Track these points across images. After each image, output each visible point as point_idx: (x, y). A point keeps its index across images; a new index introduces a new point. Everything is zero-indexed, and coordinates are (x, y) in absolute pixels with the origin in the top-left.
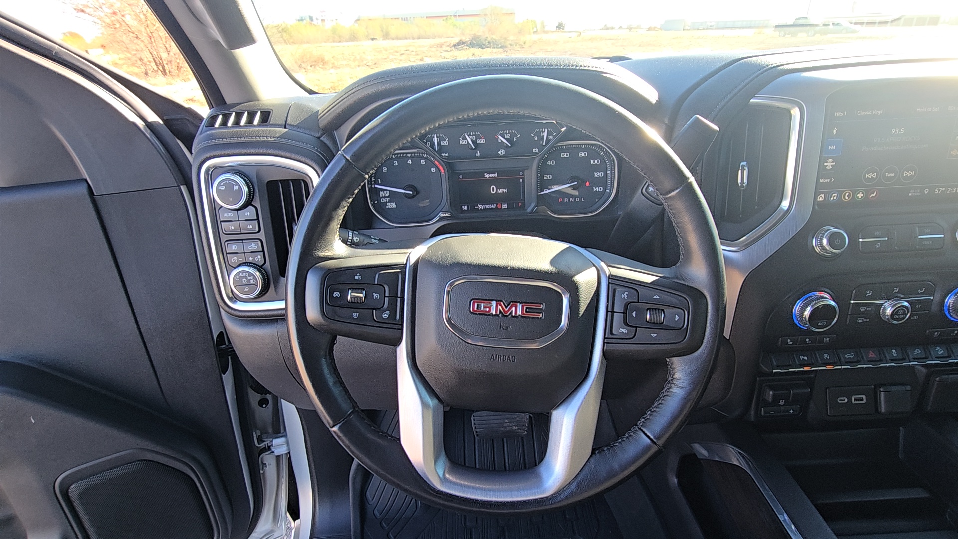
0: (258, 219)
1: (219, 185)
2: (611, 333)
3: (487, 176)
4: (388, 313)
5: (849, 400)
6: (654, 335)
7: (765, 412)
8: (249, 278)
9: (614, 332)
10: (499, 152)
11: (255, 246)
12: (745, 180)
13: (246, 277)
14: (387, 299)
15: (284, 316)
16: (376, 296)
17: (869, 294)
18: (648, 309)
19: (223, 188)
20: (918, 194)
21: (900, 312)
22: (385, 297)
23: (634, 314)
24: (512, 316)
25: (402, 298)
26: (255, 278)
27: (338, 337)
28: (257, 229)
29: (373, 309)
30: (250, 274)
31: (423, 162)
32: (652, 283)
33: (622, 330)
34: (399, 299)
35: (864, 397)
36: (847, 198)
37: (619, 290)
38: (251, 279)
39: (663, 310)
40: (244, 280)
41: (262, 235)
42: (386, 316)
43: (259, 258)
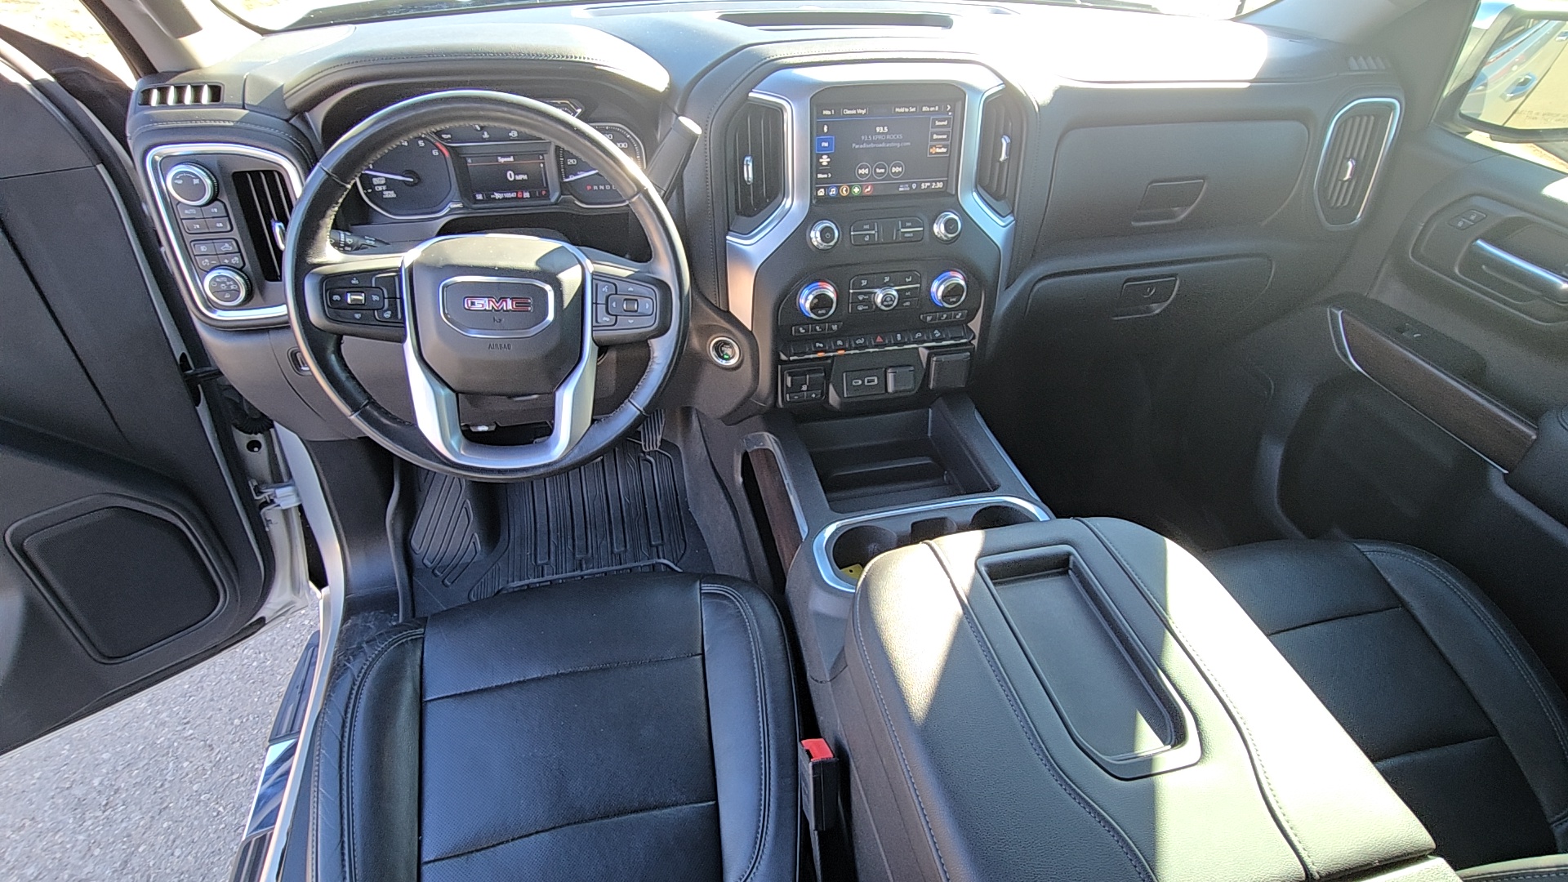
0: (228, 216)
1: (174, 178)
2: (597, 321)
3: (502, 160)
4: (390, 312)
5: (863, 382)
6: (631, 321)
7: (790, 398)
8: (228, 283)
9: (599, 320)
10: (510, 134)
11: (228, 247)
12: (751, 175)
13: (224, 283)
14: (386, 301)
15: (287, 322)
16: (375, 298)
17: (864, 283)
18: (625, 299)
19: (180, 182)
20: (908, 189)
21: (888, 299)
22: (384, 298)
23: (614, 304)
24: (504, 311)
25: (401, 299)
26: (235, 283)
27: (344, 337)
28: (229, 228)
29: (374, 310)
30: (229, 279)
31: (421, 143)
32: (628, 277)
33: (605, 319)
34: (398, 301)
35: (876, 379)
36: (844, 192)
37: (600, 283)
38: (230, 285)
39: (636, 300)
40: (223, 285)
41: (236, 234)
42: (388, 315)
43: (236, 260)
